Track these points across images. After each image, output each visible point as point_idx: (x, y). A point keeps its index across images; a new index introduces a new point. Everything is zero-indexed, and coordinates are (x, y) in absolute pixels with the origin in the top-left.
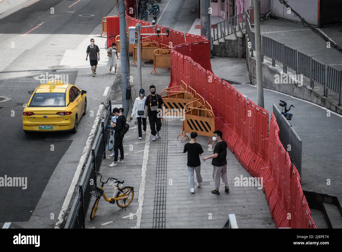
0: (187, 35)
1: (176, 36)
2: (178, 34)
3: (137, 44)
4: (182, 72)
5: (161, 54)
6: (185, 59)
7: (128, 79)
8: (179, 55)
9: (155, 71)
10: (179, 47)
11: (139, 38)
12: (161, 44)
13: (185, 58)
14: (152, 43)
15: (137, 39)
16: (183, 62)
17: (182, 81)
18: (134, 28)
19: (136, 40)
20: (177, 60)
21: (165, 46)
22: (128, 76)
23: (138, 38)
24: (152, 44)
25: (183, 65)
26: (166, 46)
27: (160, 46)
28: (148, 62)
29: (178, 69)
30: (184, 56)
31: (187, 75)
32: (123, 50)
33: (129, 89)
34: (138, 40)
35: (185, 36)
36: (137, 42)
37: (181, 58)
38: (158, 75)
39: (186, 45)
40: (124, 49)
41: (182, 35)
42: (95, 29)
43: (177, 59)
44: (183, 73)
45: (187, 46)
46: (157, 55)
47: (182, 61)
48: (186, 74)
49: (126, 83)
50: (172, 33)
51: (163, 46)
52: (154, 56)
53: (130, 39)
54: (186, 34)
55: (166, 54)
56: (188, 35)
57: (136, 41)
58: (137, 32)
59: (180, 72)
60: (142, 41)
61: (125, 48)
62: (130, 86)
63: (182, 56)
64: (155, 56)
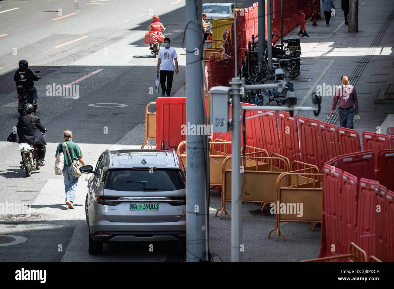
0: (366, 136)
1: (338, 141)
2: (342, 135)
3: (232, 134)
4: (355, 223)
5: (295, 187)
6: (363, 188)
7: (205, 231)
8: (345, 177)
9: (279, 232)
10: (344, 160)
11: (239, 116)
12: (296, 163)
13: (363, 185)
14: (273, 159)
15: (233, 121)
16: (357, 197)
17: (352, 243)
18: (226, 89)
19: (228, 123)
20: (341, 192)
21: (307, 166)
22: (204, 224)
23: (236, 118)
24: (273, 164)
25: (357, 204)
26: (310, 166)
27: (294, 167)
28: (262, 210)
29: (341, 216)
30: (359, 180)
31: (368, 230)
32: (193, 150)
33: (207, 259)
34: (236, 124)
35: (361, 140)
36: (232, 129)
37: (350, 184)
38: (285, 240)
39: (364, 157)
40: (195, 148)
41: (354, 135)
42: (126, 135)
43: (341, 189)
44: (356, 225)
45: (366, 160)
46: (286, 188)
47: (355, 193)
48: (363, 229)
49: (199, 242)
50: (327, 132)
51: (301, 166)
52: (277, 191)
53: (214, 118)
54: (364, 135)
55: (310, 185)
56: (370, 137)
57: (230, 126)
58: (232, 101)
59: (349, 225)
60: (247, 155)
61: (200, 146)
62: (209, 252)
63: (353, 180)
64: (281, 190)
